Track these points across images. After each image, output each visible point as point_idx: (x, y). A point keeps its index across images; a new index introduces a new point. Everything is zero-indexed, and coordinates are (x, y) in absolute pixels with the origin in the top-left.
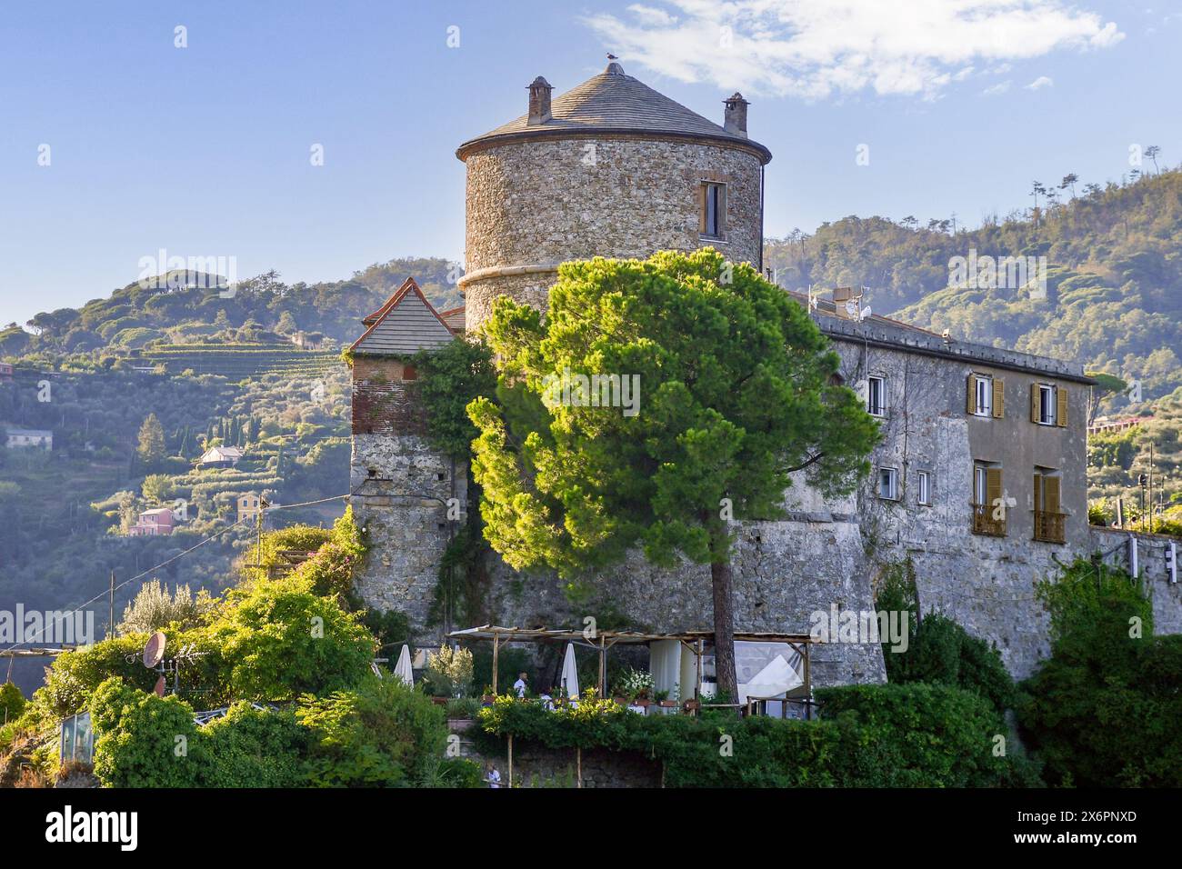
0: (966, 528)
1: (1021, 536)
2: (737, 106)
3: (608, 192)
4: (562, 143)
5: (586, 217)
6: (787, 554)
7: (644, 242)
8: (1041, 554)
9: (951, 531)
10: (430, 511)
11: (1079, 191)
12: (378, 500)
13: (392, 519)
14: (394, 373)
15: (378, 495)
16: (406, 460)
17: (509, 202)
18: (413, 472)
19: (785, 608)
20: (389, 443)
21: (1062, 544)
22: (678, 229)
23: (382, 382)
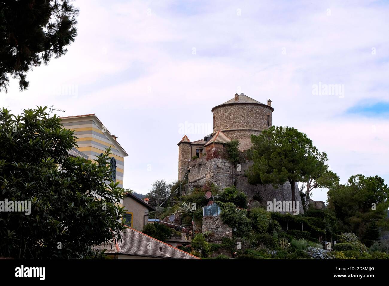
2: (269, 101)
3: (252, 115)
4: (243, 105)
5: (248, 120)
6: (287, 188)
7: (259, 125)
10: (228, 174)
12: (219, 172)
14: (221, 146)
16: (224, 164)
17: (231, 116)
18: (225, 166)
19: (288, 198)
20: (220, 160)
22: (264, 123)
23: (220, 148)
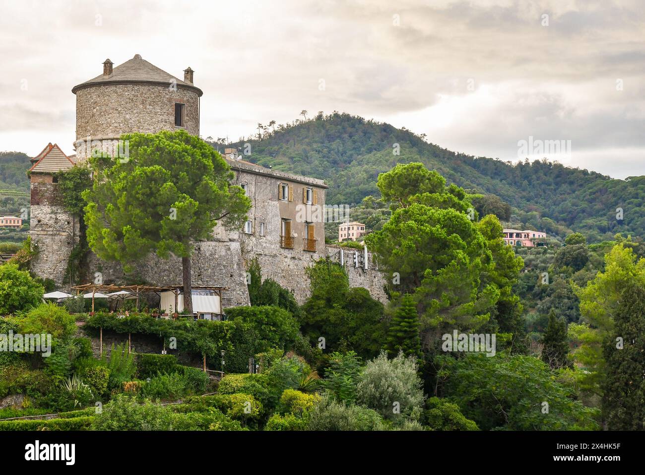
0: (278, 245)
1: (299, 248)
2: (189, 72)
3: (137, 106)
4: (118, 86)
5: (128, 116)
6: (211, 255)
7: (152, 127)
8: (307, 256)
9: (273, 247)
10: (64, 237)
11: (276, 127)
12: (42, 233)
13: (48, 240)
14: (49, 180)
15: (42, 230)
16: (53, 216)
17: (95, 110)
18: (57, 221)
19: (210, 277)
20: (46, 209)
21: (315, 252)
22: (166, 122)
23: (44, 184)
